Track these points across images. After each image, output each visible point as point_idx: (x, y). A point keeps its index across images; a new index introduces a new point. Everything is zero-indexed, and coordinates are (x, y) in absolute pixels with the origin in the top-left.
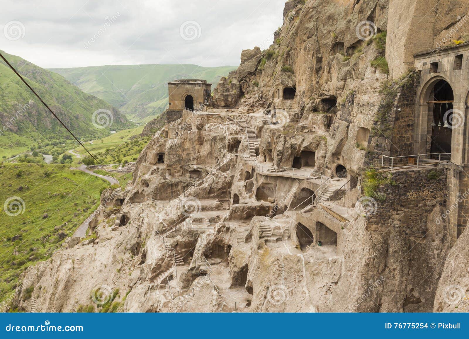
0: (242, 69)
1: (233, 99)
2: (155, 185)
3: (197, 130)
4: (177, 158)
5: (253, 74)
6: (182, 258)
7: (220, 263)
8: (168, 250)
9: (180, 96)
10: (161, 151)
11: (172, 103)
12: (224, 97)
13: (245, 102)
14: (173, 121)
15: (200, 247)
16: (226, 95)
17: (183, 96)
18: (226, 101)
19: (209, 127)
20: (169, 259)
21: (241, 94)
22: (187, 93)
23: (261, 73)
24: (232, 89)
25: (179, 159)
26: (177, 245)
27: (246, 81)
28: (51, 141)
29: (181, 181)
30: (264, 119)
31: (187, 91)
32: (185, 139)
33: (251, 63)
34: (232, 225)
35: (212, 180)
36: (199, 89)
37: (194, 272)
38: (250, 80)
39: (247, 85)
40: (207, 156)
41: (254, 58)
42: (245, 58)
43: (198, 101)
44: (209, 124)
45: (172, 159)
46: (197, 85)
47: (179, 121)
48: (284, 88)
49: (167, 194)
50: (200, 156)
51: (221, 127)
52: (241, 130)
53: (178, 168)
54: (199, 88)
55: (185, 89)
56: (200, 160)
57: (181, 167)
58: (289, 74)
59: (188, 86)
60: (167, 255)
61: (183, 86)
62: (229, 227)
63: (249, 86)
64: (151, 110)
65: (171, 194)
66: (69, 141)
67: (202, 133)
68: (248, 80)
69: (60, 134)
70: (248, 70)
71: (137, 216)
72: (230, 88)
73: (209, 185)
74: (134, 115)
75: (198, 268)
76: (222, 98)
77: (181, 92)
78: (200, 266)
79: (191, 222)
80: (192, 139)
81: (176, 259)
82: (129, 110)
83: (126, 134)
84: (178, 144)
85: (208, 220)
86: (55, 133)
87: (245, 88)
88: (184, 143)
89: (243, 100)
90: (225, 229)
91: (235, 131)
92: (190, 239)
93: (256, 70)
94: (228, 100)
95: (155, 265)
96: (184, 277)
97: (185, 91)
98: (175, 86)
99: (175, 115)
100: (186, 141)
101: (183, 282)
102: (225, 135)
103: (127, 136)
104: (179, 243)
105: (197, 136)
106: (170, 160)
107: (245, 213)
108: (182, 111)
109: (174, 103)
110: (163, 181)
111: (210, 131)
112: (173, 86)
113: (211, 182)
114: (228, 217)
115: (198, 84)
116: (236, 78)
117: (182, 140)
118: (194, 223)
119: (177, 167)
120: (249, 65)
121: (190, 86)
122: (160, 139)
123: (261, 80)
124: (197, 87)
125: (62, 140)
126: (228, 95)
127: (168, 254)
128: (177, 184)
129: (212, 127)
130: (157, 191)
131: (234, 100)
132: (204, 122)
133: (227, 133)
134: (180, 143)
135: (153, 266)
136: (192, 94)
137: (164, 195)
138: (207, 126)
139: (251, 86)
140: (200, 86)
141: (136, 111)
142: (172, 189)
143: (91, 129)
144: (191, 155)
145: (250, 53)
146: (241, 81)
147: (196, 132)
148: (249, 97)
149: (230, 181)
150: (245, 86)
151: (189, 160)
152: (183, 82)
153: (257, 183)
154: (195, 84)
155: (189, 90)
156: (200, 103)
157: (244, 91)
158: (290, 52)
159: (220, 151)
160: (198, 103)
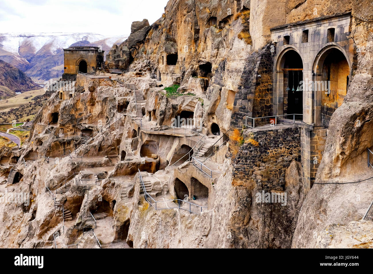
0: (132, 38)
1: (123, 64)
2: (48, 144)
3: (89, 92)
4: (70, 118)
5: (143, 42)
6: (70, 214)
7: (105, 217)
8: (57, 206)
9: (75, 61)
10: (55, 111)
11: (67, 68)
12: (115, 62)
13: (135, 67)
15: (86, 202)
16: (117, 60)
17: (78, 61)
18: (117, 65)
19: (100, 90)
20: (58, 215)
21: (131, 60)
22: (81, 59)
23: (149, 41)
24: (123, 55)
25: (72, 119)
26: (66, 201)
27: (136, 48)
29: (73, 140)
30: (151, 83)
32: (77, 101)
33: (141, 33)
34: (117, 181)
35: (102, 138)
36: (92, 55)
37: (80, 227)
38: (139, 47)
39: (137, 52)
40: (98, 116)
41: (143, 28)
42: (135, 29)
43: (91, 65)
44: (100, 87)
45: (65, 118)
46: (90, 52)
48: (167, 55)
49: (59, 151)
50: (91, 116)
52: (130, 92)
53: (71, 127)
54: (92, 54)
55: (79, 55)
56: (92, 119)
57: (74, 126)
58: (172, 43)
59: (82, 52)
60: (56, 211)
61: (77, 52)
62: (114, 183)
63: (138, 53)
64: (55, 73)
65: (63, 151)
67: (93, 95)
68: (137, 47)
70: (137, 39)
71: (30, 173)
72: (121, 55)
73: (99, 143)
74: (39, 78)
75: (84, 223)
76: (114, 63)
77: (75, 57)
78: (86, 221)
79: (80, 178)
80: (85, 100)
81: (64, 214)
82: (34, 73)
83: (31, 95)
84: (71, 105)
85: (96, 176)
88: (77, 104)
89: (132, 65)
90: (110, 185)
91: (124, 93)
92: (79, 195)
93: (145, 39)
94: (119, 65)
95: (44, 222)
96: (70, 232)
97: (80, 57)
98: (70, 52)
99: (70, 79)
100: (78, 102)
101: (69, 238)
102: (115, 96)
103: (32, 96)
104: (68, 199)
105: (90, 97)
106: (63, 119)
107: (130, 169)
108: (76, 75)
109: (69, 68)
110: (55, 139)
111: (102, 92)
112: (68, 52)
113: (101, 140)
114: (113, 173)
115: (91, 50)
116: (126, 45)
117: (75, 101)
118: (83, 179)
119: (69, 126)
120: (138, 34)
121: (84, 52)
122: (55, 100)
123: (149, 47)
124: (91, 54)
126: (119, 61)
127: (57, 210)
128: (69, 143)
129: (103, 89)
130: (50, 149)
131: (124, 65)
132: (95, 85)
133: (117, 95)
134: (72, 104)
135: (42, 222)
136: (86, 60)
137: (57, 152)
138: (99, 88)
139: (140, 53)
140: (93, 52)
141: (41, 74)
142: (64, 147)
144: (83, 115)
145: (140, 24)
146: (131, 49)
147: (89, 94)
148: (138, 63)
149: (118, 138)
150: (134, 53)
151: (82, 119)
152: (78, 48)
153: (142, 141)
154: (88, 50)
155: (82, 56)
156: (93, 67)
157: (134, 57)
158: (173, 24)
159: (110, 111)
160: (91, 67)
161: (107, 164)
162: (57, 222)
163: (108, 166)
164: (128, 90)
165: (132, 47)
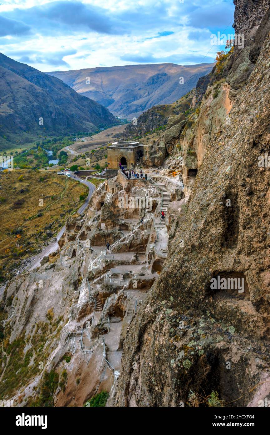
0: (168, 133)
1: (158, 161)
2: (92, 235)
3: (125, 192)
4: (109, 214)
5: (178, 138)
6: (101, 305)
7: (119, 321)
8: (91, 298)
9: (117, 158)
10: (102, 201)
11: (110, 164)
12: (151, 159)
13: (169, 163)
14: (111, 178)
15: (105, 308)
16: (153, 158)
17: (119, 158)
18: (153, 162)
20: (91, 306)
21: (167, 155)
22: (121, 156)
23: (183, 138)
24: (159, 151)
25: (111, 215)
26: (98, 294)
27: (171, 144)
28: (52, 137)
29: (112, 233)
30: (177, 188)
31: (122, 153)
32: (115, 199)
33: (176, 129)
34: (128, 293)
35: (132, 237)
36: (131, 153)
37: (100, 327)
39: (172, 148)
40: (133, 213)
41: (179, 123)
42: (172, 123)
43: (130, 162)
44: (135, 187)
45: (105, 215)
47: (115, 178)
48: (188, 169)
49: (101, 241)
50: (127, 213)
51: (144, 190)
52: (160, 194)
53: (110, 222)
55: (120, 153)
56: (127, 216)
57: (113, 222)
58: (193, 157)
59: (122, 150)
60: (90, 303)
61: (118, 149)
62: (126, 297)
63: (173, 148)
65: (104, 242)
66: (66, 138)
67: (129, 194)
68: (173, 143)
70: (173, 135)
72: (157, 151)
73: (130, 242)
74: (120, 112)
75: (103, 325)
76: (150, 160)
77: (117, 155)
78: (104, 323)
79: (110, 276)
81: (96, 305)
82: (115, 108)
83: (111, 133)
85: (122, 276)
87: (170, 150)
88: (115, 202)
89: (167, 161)
90: (124, 297)
91: (155, 195)
92: (107, 292)
93: (180, 135)
94: (155, 162)
95: (81, 309)
96: (93, 330)
98: (112, 149)
99: (112, 173)
101: (92, 334)
104: (99, 293)
106: (104, 215)
107: (141, 284)
108: (118, 170)
109: (112, 164)
110: (98, 232)
111: (135, 193)
112: (110, 149)
113: (131, 239)
114: (127, 287)
115: (130, 148)
116: (163, 141)
117: (114, 200)
118: (112, 277)
119: (109, 221)
120: (173, 130)
121: (124, 150)
122: (101, 191)
123: (183, 144)
124: (129, 151)
125: (60, 137)
126: (155, 158)
127: (91, 301)
128: (109, 235)
129: (137, 190)
130: (94, 239)
131: (160, 161)
132: (131, 186)
134: (111, 202)
135: (80, 310)
136: (125, 157)
137: (99, 243)
138: (133, 189)
139: (175, 149)
140: (131, 150)
141: (121, 109)
142: (105, 238)
143: (84, 127)
144: (120, 212)
145: (176, 119)
146: (167, 144)
147: (125, 194)
148: (172, 159)
149: (146, 238)
150: (170, 149)
151: (119, 216)
152: (118, 146)
153: (154, 258)
154: (127, 148)
155: (123, 153)
156: (132, 164)
157: (169, 153)
158: (194, 139)
159: (142, 211)
160: (130, 164)
161: (135, 262)
162: (91, 311)
163: (134, 264)
164: (158, 192)
165: (168, 143)
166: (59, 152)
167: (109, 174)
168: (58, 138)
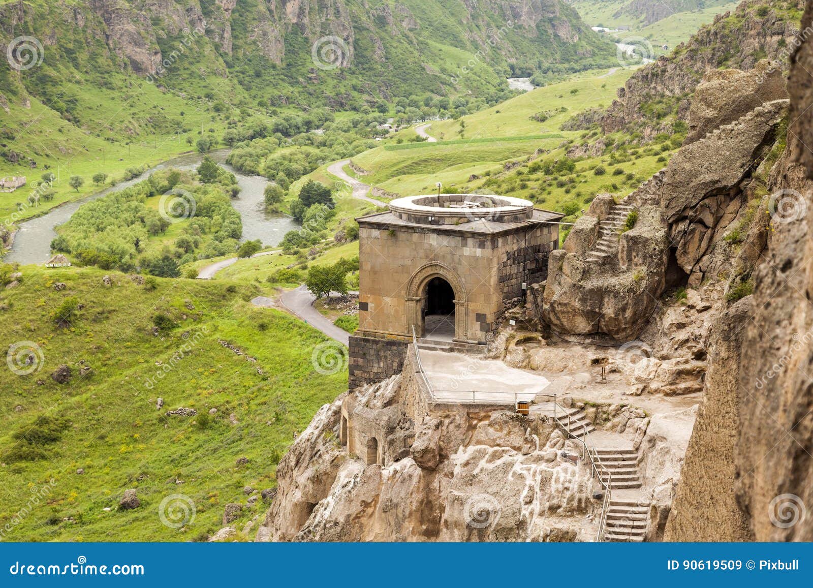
0: (688, 166)
1: (624, 309)
3: (419, 471)
5: (737, 192)
9: (405, 279)
11: (370, 305)
12: (583, 300)
13: (681, 326)
14: (371, 381)
16: (591, 291)
17: (417, 281)
18: (593, 315)
19: (467, 464)
22: (429, 271)
24: (630, 260)
27: (701, 222)
28: (274, 113)
32: (366, 504)
33: (732, 143)
36: (476, 259)
38: (717, 221)
39: (704, 245)
41: (749, 115)
42: (710, 113)
43: (472, 306)
44: (472, 449)
46: (470, 241)
47: (388, 387)
51: (517, 468)
52: (599, 497)
54: (479, 252)
55: (422, 253)
59: (434, 241)
61: (415, 237)
63: (710, 248)
67: (436, 485)
68: (709, 220)
69: (311, 88)
70: (707, 177)
72: (622, 256)
76: (577, 304)
77: (408, 262)
80: (397, 505)
84: (336, 523)
86: (294, 83)
87: (693, 252)
88: (364, 520)
89: (672, 315)
91: (571, 499)
93: (748, 175)
97: (425, 262)
98: (386, 234)
99: (379, 358)
100: (370, 510)
102: (525, 511)
105: (418, 497)
108: (407, 344)
109: (381, 307)
111: (470, 480)
112: (376, 233)
115: (474, 235)
117: (355, 508)
120: (718, 149)
121: (445, 241)
122: (320, 446)
124: (471, 250)
126: (600, 294)
129: (483, 463)
131: (629, 313)
132: (447, 439)
133: (536, 506)
134: (342, 520)
136: (449, 277)
138: (459, 457)
139: (719, 250)
140: (482, 245)
145: (736, 90)
146: (677, 222)
147: (415, 479)
148: (700, 305)
150: (693, 247)
152: (418, 220)
154: (462, 234)
155: (436, 257)
156: (480, 317)
157: (688, 268)
160: (472, 316)
164: (591, 487)
165: (680, 218)
166: (296, 187)
167: (360, 361)
168: (298, 117)
